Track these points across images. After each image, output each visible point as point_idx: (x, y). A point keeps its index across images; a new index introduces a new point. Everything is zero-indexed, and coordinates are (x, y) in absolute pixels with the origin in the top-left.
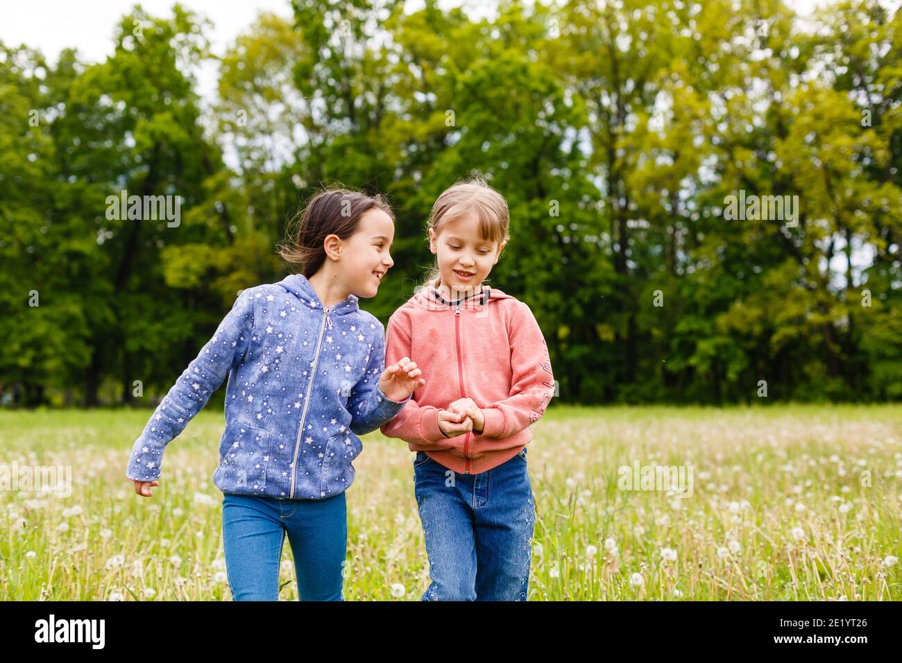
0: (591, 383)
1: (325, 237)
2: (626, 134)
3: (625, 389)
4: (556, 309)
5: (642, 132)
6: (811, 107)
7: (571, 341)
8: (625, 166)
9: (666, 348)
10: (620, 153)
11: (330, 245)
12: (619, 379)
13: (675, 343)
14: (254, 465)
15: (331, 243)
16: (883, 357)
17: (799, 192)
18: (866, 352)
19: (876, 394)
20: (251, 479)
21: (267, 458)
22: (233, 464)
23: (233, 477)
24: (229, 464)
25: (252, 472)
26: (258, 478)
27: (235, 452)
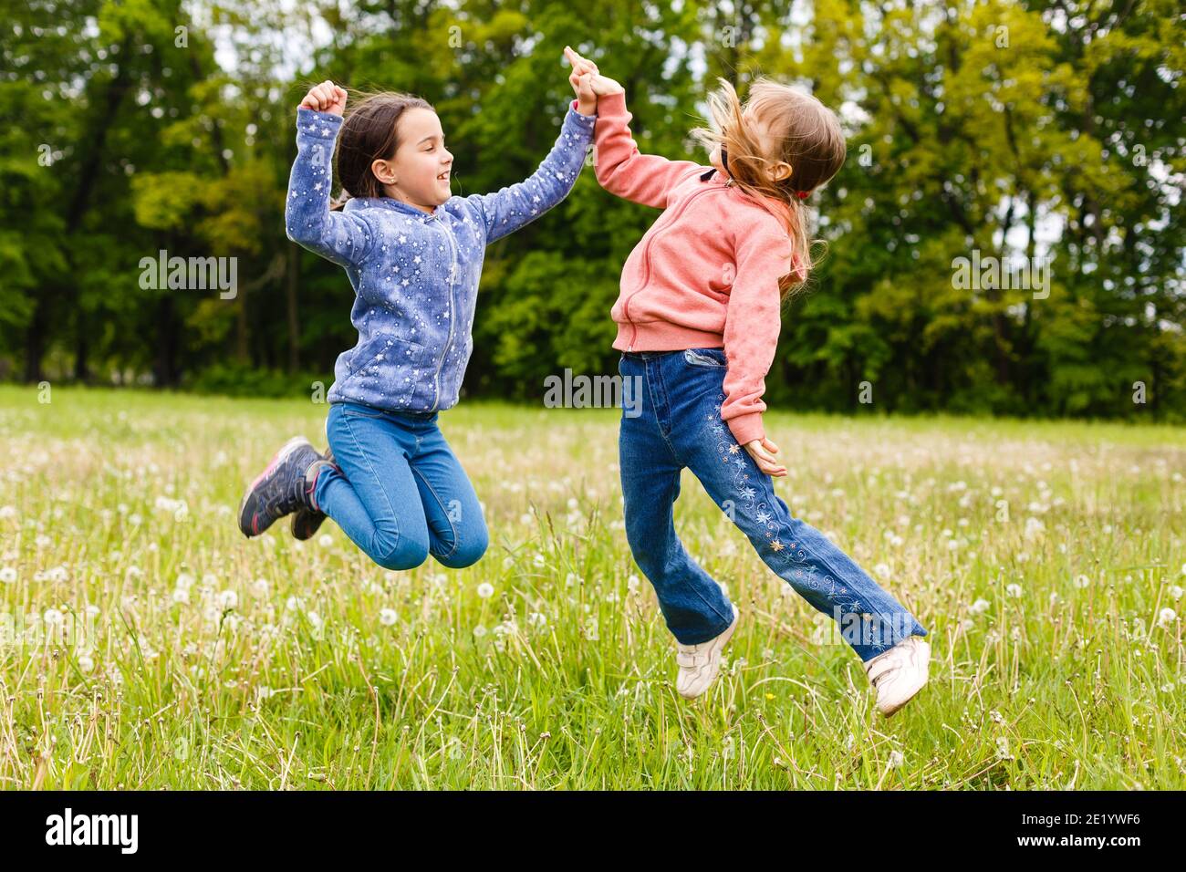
2: (751, 53)
5: (773, 50)
9: (790, 336)
10: (742, 78)
11: (378, 171)
14: (404, 378)
15: (381, 168)
16: (1066, 360)
17: (971, 140)
18: (1044, 352)
19: (1055, 406)
20: (398, 393)
21: (416, 372)
22: (376, 375)
23: (374, 388)
24: (368, 375)
25: (400, 386)
26: (406, 392)
27: (379, 364)
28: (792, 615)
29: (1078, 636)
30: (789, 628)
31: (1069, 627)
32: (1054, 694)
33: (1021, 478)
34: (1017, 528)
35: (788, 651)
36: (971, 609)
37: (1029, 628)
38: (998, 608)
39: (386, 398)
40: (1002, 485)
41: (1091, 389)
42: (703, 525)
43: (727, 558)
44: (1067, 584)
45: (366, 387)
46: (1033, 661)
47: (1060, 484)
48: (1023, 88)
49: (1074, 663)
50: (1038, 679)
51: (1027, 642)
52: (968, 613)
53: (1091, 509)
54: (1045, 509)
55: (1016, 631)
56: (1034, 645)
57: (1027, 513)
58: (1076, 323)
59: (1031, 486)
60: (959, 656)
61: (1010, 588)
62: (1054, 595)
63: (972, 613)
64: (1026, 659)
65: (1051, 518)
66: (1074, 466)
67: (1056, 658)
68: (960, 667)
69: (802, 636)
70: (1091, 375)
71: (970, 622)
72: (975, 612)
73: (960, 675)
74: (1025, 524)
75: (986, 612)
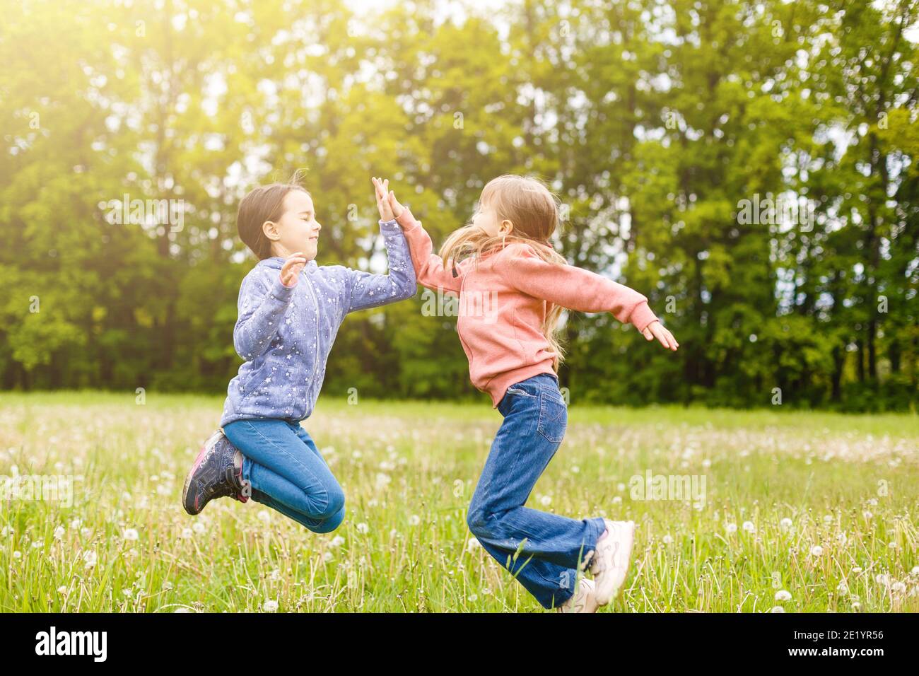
0: (124, 369)
1: (264, 222)
2: (176, 114)
3: (159, 376)
4: (92, 289)
5: (195, 113)
6: (361, 109)
7: (107, 324)
8: (173, 147)
9: (205, 336)
10: (169, 133)
11: (268, 230)
12: (154, 366)
13: (214, 333)
14: (287, 394)
15: (270, 228)
16: (412, 356)
17: (345, 190)
18: (397, 351)
19: (404, 389)
20: (284, 406)
21: (295, 389)
22: (267, 394)
23: (266, 404)
24: (260, 394)
25: (285, 400)
26: (289, 405)
27: (267, 385)
28: (190, 554)
29: (409, 561)
30: (187, 565)
31: (403, 555)
32: (389, 606)
33: (377, 445)
34: (369, 481)
35: (185, 583)
36: (331, 544)
37: (374, 557)
38: (350, 543)
39: (276, 410)
40: (362, 450)
41: (431, 378)
42: (123, 485)
43: (141, 510)
44: (403, 523)
45: (259, 404)
46: (375, 581)
47: (406, 449)
48: (384, 152)
49: (405, 582)
50: (379, 595)
51: (371, 567)
52: (328, 547)
53: (425, 466)
54: (392, 467)
55: (363, 560)
56: (376, 570)
57: (378, 470)
58: (423, 329)
59: (382, 451)
60: (319, 580)
61: (359, 526)
62: (393, 531)
63: (331, 547)
64: (370, 581)
65: (394, 474)
66: (416, 435)
67: (393, 579)
68: (319, 589)
69: (197, 570)
70: (430, 368)
71: (329, 554)
72: (334, 546)
73: (319, 596)
74: (375, 479)
75: (342, 546)
